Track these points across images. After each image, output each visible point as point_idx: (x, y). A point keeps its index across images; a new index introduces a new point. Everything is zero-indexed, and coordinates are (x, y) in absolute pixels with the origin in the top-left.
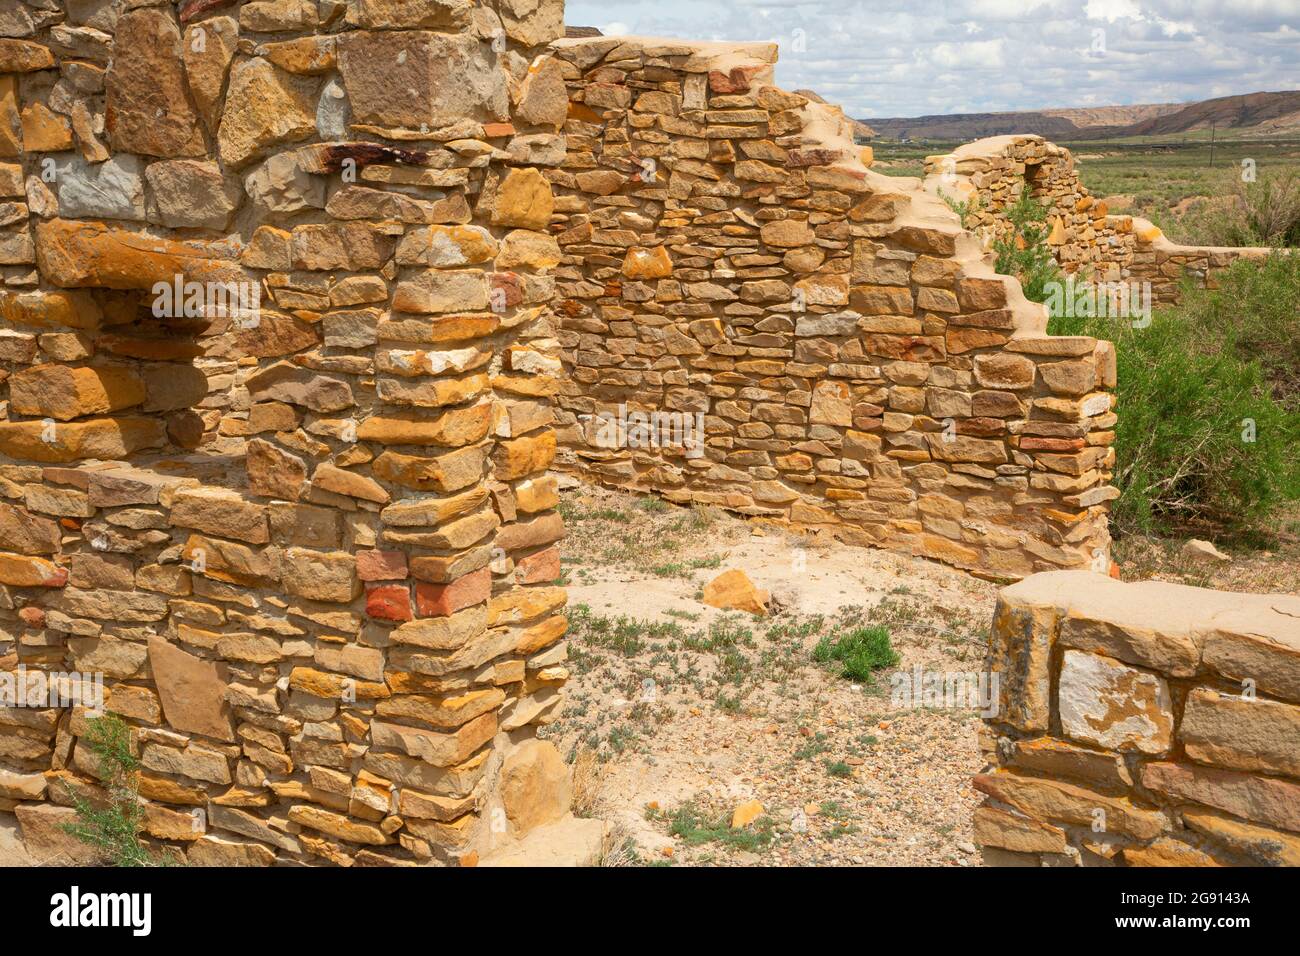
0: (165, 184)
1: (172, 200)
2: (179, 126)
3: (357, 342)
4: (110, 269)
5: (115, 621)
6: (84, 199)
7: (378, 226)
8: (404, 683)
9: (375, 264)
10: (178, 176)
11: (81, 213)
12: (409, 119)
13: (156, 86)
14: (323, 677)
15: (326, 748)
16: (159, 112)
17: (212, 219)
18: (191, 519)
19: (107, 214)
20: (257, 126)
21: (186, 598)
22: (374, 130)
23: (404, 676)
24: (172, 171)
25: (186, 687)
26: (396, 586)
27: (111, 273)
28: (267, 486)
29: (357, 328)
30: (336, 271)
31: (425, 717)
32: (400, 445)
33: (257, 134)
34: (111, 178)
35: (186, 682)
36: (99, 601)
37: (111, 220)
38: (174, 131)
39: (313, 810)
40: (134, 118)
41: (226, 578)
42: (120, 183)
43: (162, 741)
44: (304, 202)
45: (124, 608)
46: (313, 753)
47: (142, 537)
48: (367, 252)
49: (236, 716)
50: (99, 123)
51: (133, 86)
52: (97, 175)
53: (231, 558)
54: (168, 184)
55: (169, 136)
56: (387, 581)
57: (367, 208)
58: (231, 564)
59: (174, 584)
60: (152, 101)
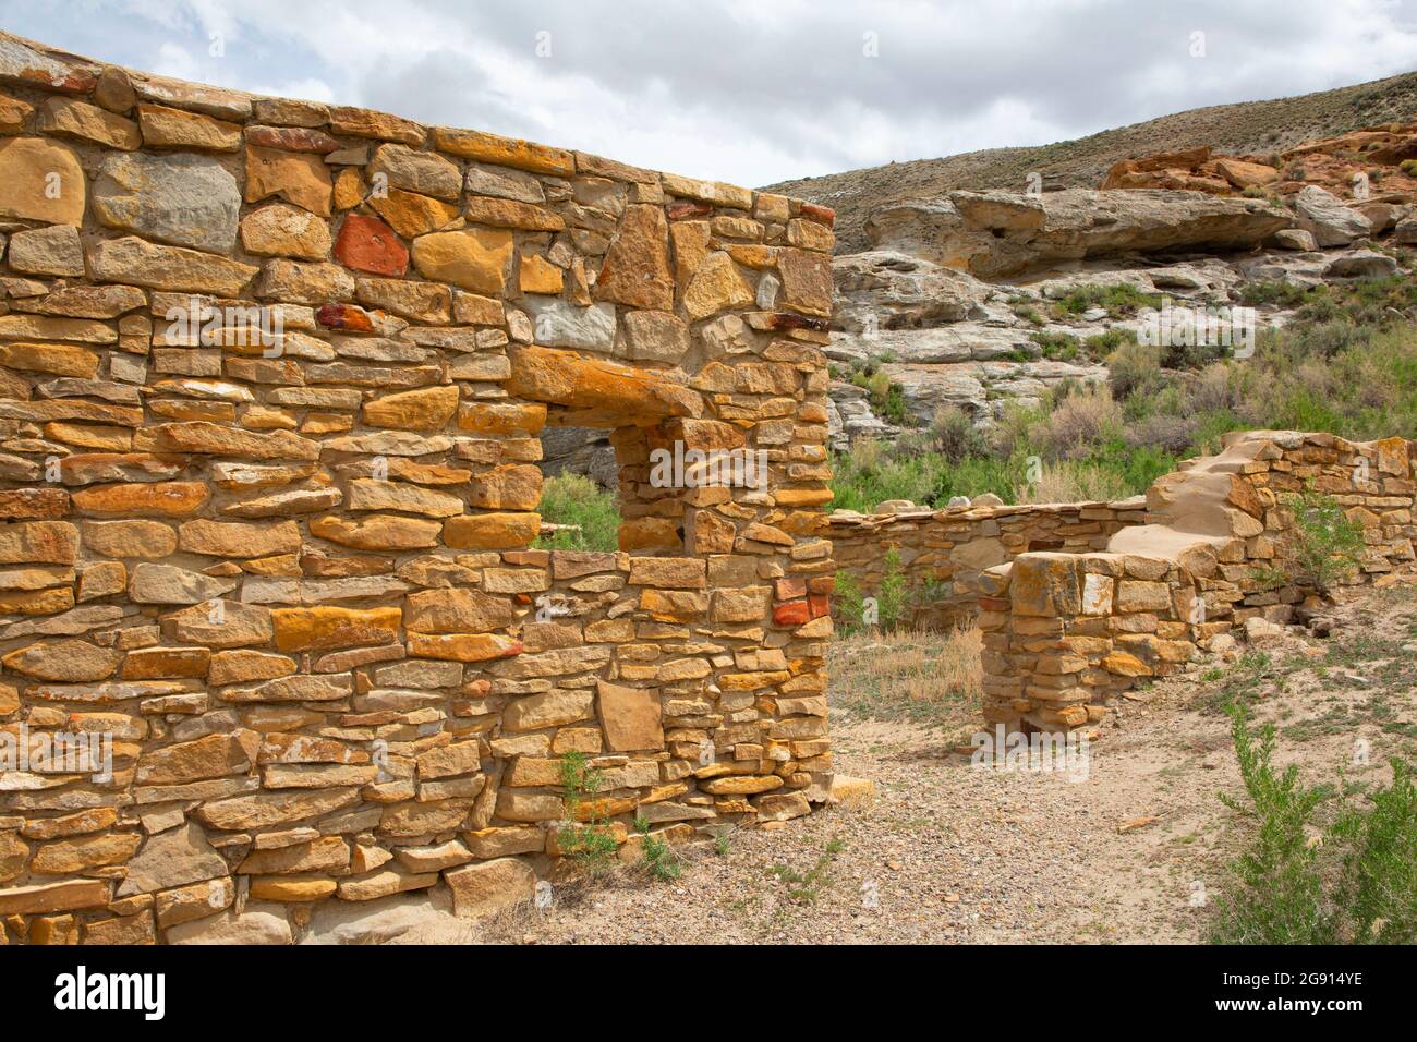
0: (644, 327)
1: (645, 339)
2: (662, 287)
3: (778, 441)
4: (587, 387)
5: (566, 676)
6: (569, 332)
7: (800, 367)
8: (800, 668)
9: (792, 390)
10: (655, 323)
11: (562, 343)
12: (819, 305)
13: (652, 259)
14: (747, 676)
15: (748, 728)
16: (647, 276)
17: (673, 355)
18: (646, 578)
19: (586, 346)
20: (722, 295)
21: (633, 642)
22: (798, 308)
23: (800, 662)
24: (650, 319)
25: (629, 715)
26: (797, 602)
27: (587, 391)
28: (710, 545)
29: (779, 431)
30: (768, 394)
31: (810, 687)
32: (806, 506)
33: (721, 300)
34: (594, 318)
35: (629, 711)
36: (551, 662)
37: (584, 351)
38: (658, 291)
39: (731, 780)
40: (628, 277)
41: (671, 619)
42: (600, 323)
43: (607, 765)
44: (748, 348)
45: (576, 661)
46: (736, 734)
47: (602, 598)
48: (789, 382)
49: (669, 725)
50: (592, 278)
51: (634, 256)
52: (582, 316)
53: (680, 602)
54: (646, 327)
55: (652, 294)
56: (792, 599)
57: (792, 355)
58: (678, 607)
59: (624, 633)
60: (642, 268)
